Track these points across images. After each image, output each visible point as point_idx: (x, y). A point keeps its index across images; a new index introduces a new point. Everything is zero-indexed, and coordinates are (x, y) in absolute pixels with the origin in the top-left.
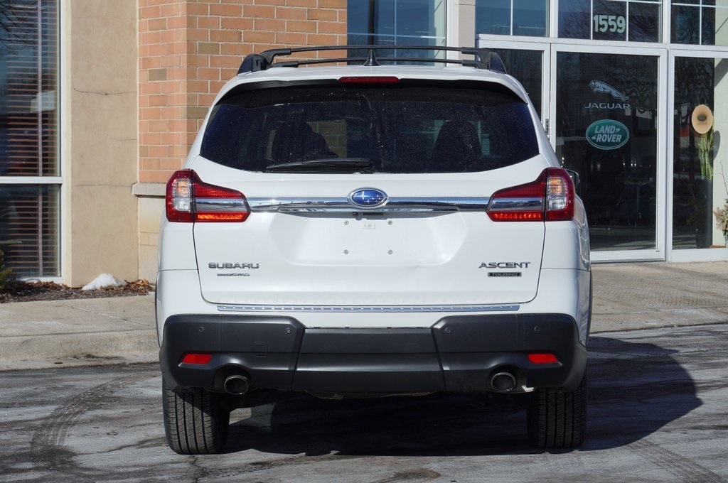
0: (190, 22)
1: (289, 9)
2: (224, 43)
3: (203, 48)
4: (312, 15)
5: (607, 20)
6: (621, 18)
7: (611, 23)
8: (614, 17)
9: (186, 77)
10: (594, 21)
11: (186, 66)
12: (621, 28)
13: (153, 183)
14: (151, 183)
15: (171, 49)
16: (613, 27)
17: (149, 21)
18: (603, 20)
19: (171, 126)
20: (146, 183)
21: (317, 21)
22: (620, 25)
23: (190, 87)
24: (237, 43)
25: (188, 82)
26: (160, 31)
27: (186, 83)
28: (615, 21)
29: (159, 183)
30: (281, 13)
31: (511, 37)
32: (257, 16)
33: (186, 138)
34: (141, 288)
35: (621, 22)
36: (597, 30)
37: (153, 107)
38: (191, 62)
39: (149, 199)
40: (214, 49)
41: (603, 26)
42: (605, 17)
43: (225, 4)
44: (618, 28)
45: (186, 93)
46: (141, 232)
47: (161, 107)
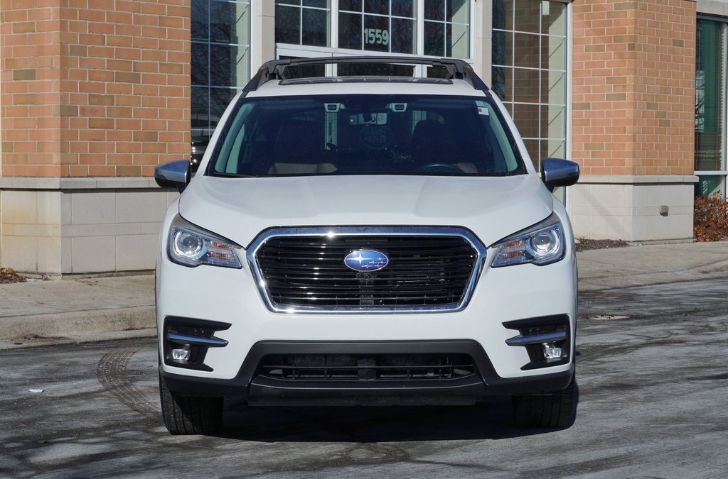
0: (63, 26)
1: (144, 16)
2: (90, 46)
3: (75, 51)
4: (162, 22)
5: (374, 33)
6: (385, 32)
7: (378, 36)
8: (380, 31)
9: (59, 77)
10: (365, 34)
11: (58, 67)
12: (385, 41)
13: (19, 176)
14: (16, 177)
15: (40, 51)
16: (379, 39)
17: (14, 24)
18: (372, 33)
19: (41, 123)
20: (10, 176)
21: (167, 28)
22: (385, 38)
23: (63, 87)
24: (101, 46)
25: (61, 81)
26: (28, 33)
27: (59, 83)
28: (381, 34)
29: (25, 177)
30: (138, 20)
31: (301, 47)
32: (118, 22)
33: (60, 134)
34: (10, 275)
35: (385, 35)
36: (367, 42)
37: (19, 105)
38: (64, 63)
39: (14, 192)
40: (82, 51)
41: (371, 39)
42: (373, 30)
43: (92, 9)
44: (383, 40)
45: (59, 92)
46: (4, 223)
47: (29, 105)
